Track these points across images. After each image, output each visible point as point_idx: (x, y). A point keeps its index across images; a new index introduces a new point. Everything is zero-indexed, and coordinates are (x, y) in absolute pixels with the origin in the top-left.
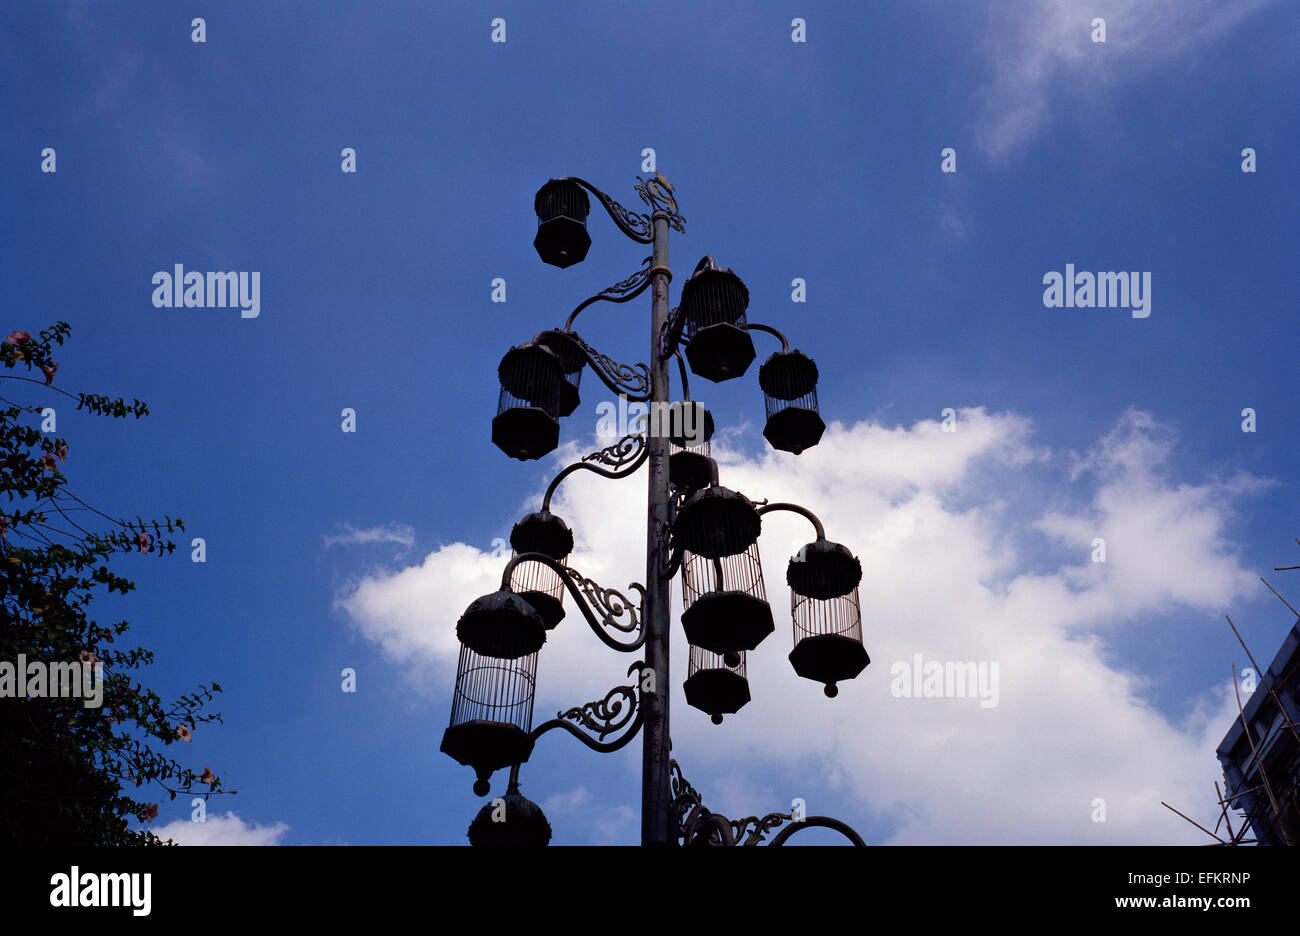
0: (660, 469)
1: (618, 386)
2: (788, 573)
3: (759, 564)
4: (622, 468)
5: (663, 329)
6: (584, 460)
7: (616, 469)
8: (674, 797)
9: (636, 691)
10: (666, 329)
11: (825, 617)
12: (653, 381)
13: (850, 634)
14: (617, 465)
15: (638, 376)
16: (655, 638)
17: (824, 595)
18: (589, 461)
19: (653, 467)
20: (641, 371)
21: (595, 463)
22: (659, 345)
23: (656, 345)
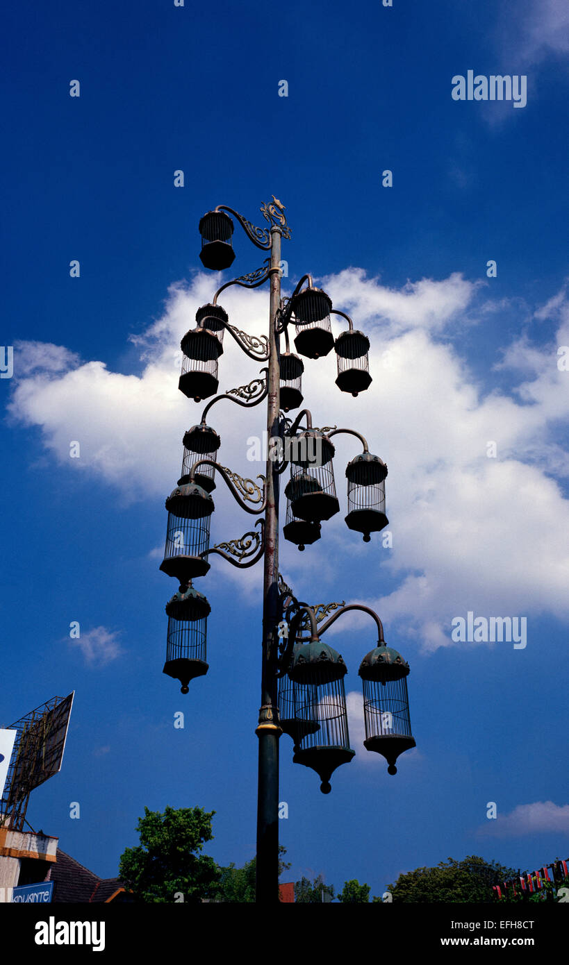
0: (274, 405)
1: (250, 351)
2: (347, 471)
3: (333, 475)
4: (251, 401)
5: (277, 313)
6: (227, 393)
7: (247, 401)
8: (280, 594)
9: (260, 535)
10: (279, 314)
11: (365, 497)
12: (270, 347)
13: (378, 508)
14: (249, 398)
15: (262, 344)
16: (271, 506)
17: (366, 483)
18: (230, 394)
19: (270, 403)
20: (264, 341)
21: (234, 395)
22: (275, 323)
23: (272, 323)
